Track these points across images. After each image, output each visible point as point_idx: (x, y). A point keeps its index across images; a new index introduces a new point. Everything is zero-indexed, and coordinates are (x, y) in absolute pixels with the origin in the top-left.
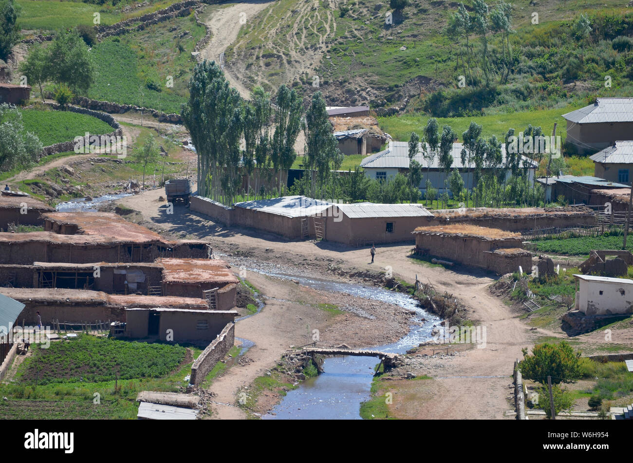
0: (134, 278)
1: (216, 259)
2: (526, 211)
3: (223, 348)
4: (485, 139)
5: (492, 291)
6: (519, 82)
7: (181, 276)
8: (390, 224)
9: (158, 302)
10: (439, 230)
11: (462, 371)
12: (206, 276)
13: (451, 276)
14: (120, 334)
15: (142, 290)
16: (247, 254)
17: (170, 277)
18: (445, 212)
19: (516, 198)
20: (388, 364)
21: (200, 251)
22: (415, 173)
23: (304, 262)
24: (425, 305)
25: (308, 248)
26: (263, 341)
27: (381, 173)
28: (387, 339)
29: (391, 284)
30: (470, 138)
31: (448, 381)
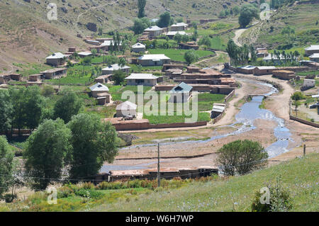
0: (215, 82)
1: (232, 78)
2: (295, 67)
3: (232, 95)
4: (286, 53)
5: (288, 83)
6: (296, 43)
7: (225, 81)
8: (268, 70)
9: (220, 86)
10: (277, 71)
11: (280, 98)
12: (230, 81)
13: (280, 80)
14: (212, 92)
15: (217, 84)
16: (240, 77)
17: (222, 81)
18: (279, 68)
19: (293, 65)
20: (265, 97)
21: (229, 76)
22: (273, 60)
23: (251, 78)
24: (274, 86)
25: (252, 76)
26: (240, 93)
27: (267, 61)
28: (266, 93)
29: (268, 82)
30: (283, 53)
31: (277, 101)
